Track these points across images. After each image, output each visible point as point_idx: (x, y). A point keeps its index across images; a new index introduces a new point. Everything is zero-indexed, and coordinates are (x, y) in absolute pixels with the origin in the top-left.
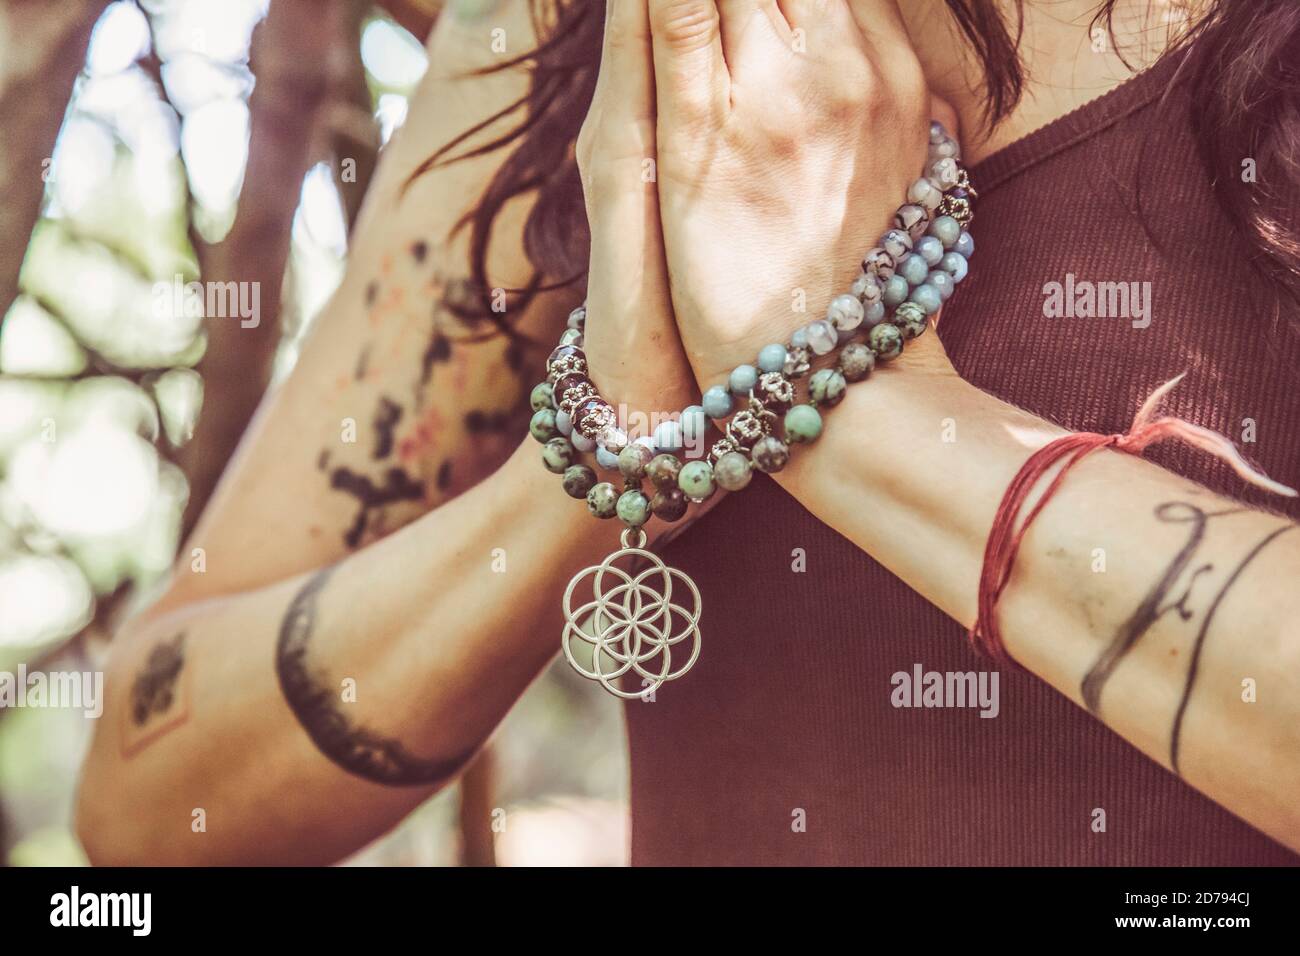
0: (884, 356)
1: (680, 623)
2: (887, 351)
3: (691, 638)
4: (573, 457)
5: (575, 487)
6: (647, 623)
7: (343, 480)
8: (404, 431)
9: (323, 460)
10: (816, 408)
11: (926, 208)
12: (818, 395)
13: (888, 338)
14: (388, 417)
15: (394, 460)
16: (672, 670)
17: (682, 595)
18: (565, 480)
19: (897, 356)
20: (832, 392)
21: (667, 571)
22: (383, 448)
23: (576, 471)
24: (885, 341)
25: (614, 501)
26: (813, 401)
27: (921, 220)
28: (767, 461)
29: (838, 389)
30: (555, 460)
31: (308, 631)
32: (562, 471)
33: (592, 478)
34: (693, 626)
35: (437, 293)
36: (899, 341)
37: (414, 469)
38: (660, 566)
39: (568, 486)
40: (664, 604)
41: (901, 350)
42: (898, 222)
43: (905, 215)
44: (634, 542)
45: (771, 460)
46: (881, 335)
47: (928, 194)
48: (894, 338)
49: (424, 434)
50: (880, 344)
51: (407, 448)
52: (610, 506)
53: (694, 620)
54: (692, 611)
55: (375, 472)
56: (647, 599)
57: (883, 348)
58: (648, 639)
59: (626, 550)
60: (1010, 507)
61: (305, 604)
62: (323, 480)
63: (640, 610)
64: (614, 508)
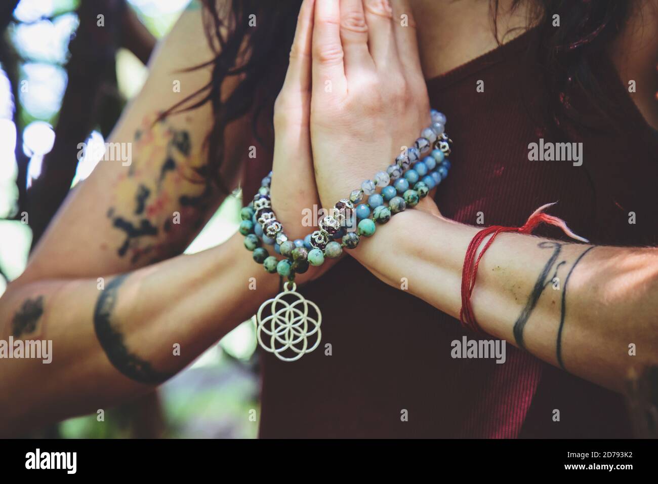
0: (411, 204)
1: (311, 327)
2: (412, 202)
3: (316, 333)
4: (259, 244)
5: (258, 258)
6: (296, 326)
7: (120, 223)
8: (150, 202)
9: (110, 212)
10: (374, 222)
11: (429, 141)
12: (376, 216)
13: (413, 196)
14: (143, 195)
15: (145, 215)
16: (308, 348)
17: (312, 314)
18: (254, 255)
19: (416, 204)
20: (383, 215)
21: (306, 302)
22: (140, 209)
23: (259, 251)
24: (411, 197)
25: (275, 265)
26: (374, 219)
27: (427, 146)
28: (350, 242)
29: (386, 215)
30: (250, 245)
31: (112, 305)
32: (253, 250)
33: (266, 254)
34: (317, 328)
35: (170, 138)
36: (417, 197)
37: (154, 221)
38: (302, 300)
39: (255, 258)
40: (304, 317)
41: (418, 202)
42: (416, 145)
43: (419, 142)
44: (290, 288)
45: (352, 242)
46: (409, 194)
47: (431, 135)
48: (415, 196)
49: (160, 204)
50: (409, 198)
51: (152, 210)
52: (274, 268)
53: (318, 325)
54: (317, 321)
55: (135, 220)
56: (296, 315)
57: (410, 200)
58: (297, 334)
59: (286, 292)
60: (472, 251)
61: (111, 291)
62: (108, 223)
63: (293, 320)
64: (276, 268)
